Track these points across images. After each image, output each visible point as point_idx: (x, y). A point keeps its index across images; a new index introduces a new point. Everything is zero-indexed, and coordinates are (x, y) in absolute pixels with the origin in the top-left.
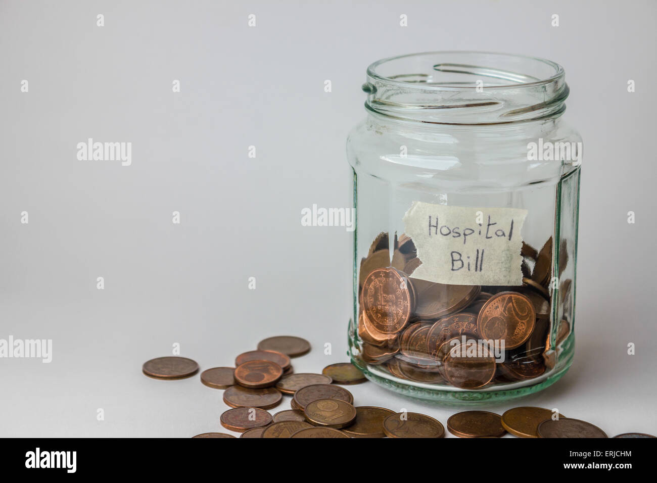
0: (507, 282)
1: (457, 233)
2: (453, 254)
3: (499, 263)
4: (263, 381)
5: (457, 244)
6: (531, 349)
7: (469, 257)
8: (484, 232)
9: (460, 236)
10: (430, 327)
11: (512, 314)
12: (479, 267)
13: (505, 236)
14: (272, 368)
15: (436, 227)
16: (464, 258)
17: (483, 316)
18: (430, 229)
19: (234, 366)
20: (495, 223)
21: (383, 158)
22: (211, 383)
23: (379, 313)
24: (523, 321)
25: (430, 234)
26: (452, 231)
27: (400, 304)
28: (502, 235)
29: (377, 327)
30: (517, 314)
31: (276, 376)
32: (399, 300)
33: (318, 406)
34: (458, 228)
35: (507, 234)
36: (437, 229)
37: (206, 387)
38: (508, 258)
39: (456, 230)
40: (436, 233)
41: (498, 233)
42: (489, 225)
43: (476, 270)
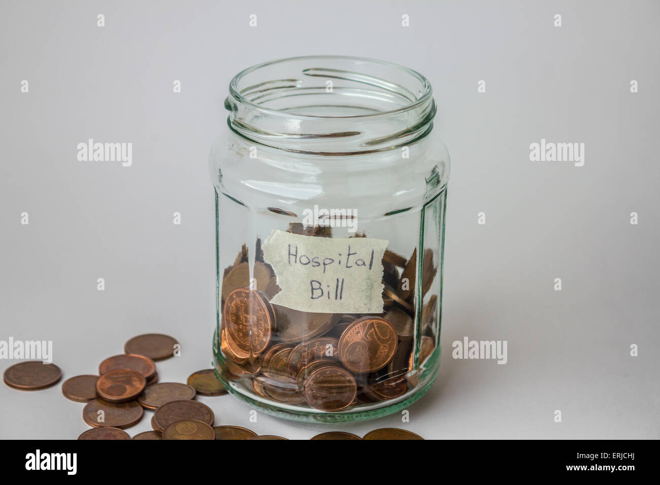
0: (367, 309)
1: (316, 262)
2: (313, 283)
3: (359, 291)
4: (125, 394)
5: (317, 273)
6: (393, 371)
7: (328, 286)
8: (344, 261)
9: (319, 265)
10: (291, 350)
11: (374, 338)
12: (339, 295)
13: (365, 265)
14: (135, 379)
15: (296, 256)
16: (324, 287)
17: (344, 342)
18: (289, 258)
19: (97, 374)
20: (356, 253)
21: (243, 182)
22: (71, 396)
23: (241, 332)
24: (385, 345)
25: (289, 263)
26: (311, 260)
27: (261, 326)
28: (362, 265)
29: (239, 346)
30: (379, 338)
31: (138, 388)
32: (260, 322)
33: (177, 429)
34: (318, 258)
35: (368, 263)
36: (296, 257)
37: (67, 399)
38: (369, 286)
39: (316, 260)
40: (296, 262)
41: (358, 263)
42: (349, 255)
43: (336, 299)
